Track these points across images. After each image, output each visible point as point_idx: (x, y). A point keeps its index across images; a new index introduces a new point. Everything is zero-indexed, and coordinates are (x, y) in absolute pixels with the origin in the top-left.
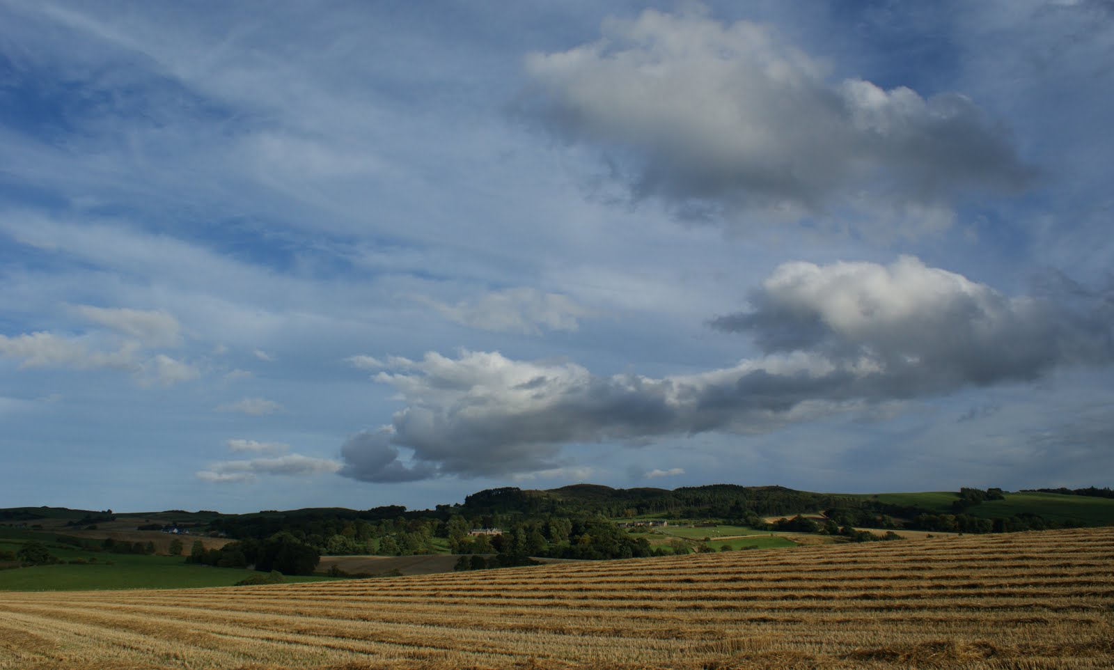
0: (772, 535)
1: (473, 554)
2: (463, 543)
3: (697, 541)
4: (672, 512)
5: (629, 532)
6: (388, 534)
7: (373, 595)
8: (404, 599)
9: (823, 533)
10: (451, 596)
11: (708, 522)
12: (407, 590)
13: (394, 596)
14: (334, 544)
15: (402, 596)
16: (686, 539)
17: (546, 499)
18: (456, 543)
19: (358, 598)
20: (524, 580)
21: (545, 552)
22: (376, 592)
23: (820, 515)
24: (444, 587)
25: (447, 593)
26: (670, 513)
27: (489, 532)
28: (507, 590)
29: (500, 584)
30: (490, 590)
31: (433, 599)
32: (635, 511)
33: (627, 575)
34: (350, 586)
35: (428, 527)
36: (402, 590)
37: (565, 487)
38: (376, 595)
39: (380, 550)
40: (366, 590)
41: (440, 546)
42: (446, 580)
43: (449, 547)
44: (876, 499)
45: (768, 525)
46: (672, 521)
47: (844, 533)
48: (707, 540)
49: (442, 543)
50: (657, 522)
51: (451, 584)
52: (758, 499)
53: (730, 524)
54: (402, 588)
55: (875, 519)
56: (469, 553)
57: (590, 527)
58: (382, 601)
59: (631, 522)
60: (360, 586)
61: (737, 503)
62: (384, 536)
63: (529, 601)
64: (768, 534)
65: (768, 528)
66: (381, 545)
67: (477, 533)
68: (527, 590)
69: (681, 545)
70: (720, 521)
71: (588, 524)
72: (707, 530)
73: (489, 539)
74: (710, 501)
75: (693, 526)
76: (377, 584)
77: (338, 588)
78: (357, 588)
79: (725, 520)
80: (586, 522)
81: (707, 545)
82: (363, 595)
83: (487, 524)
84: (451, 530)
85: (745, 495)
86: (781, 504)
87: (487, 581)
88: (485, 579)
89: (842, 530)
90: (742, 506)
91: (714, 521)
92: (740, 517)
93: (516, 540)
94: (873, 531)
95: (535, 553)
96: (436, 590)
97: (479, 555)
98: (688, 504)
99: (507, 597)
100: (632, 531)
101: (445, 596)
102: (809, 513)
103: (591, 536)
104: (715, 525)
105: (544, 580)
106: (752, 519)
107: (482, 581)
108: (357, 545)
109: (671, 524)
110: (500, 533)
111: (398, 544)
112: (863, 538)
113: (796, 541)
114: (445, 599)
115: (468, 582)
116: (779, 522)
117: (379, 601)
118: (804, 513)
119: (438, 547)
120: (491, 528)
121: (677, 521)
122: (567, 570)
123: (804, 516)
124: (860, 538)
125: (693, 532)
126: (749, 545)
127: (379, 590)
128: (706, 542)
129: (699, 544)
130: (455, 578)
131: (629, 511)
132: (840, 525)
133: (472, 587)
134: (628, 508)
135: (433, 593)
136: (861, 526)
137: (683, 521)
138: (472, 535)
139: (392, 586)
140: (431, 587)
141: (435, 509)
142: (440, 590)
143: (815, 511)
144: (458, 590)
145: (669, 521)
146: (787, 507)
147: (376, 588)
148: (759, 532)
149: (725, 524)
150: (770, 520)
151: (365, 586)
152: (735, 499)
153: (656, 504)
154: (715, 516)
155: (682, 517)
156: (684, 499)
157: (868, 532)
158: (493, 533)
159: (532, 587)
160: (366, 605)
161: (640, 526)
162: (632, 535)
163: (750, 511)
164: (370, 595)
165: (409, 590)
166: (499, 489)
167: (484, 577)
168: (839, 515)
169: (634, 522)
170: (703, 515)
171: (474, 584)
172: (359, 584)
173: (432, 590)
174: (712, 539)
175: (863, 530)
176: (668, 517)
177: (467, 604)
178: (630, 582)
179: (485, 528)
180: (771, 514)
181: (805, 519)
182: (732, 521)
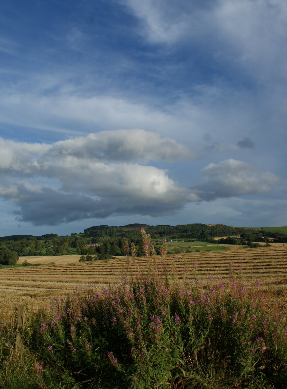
0: (217, 245)
1: (87, 255)
2: (83, 250)
3: (185, 248)
4: (175, 236)
5: (156, 244)
6: (49, 246)
7: (40, 272)
8: (52, 273)
9: (239, 244)
10: (72, 272)
11: (190, 240)
12: (54, 270)
13: (48, 272)
14: (26, 251)
15: (51, 272)
16: (180, 247)
17: (120, 230)
18: (80, 250)
19: (34, 273)
20: (102, 265)
21: (119, 253)
22: (41, 271)
23: (238, 236)
24: (69, 268)
25: (70, 271)
26: (174, 236)
27: (94, 245)
28: (95, 269)
29: (93, 267)
30: (88, 269)
31: (64, 273)
32: (158, 235)
33: (144, 262)
34: (31, 269)
35: (67, 243)
36: (52, 270)
37: (128, 225)
38: (41, 272)
39: (46, 253)
40: (37, 270)
41: (73, 251)
42: (72, 266)
43: (77, 252)
44: (262, 230)
45: (216, 241)
46: (175, 240)
47: (248, 244)
48: (189, 247)
49: (74, 250)
50: (168, 240)
51: (73, 267)
52: (212, 230)
53: (199, 241)
54: (52, 269)
55: (261, 238)
56: (86, 254)
57: (139, 242)
58: (43, 274)
59: (157, 240)
60: (35, 269)
61: (203, 232)
62: (48, 247)
63: (101, 273)
64: (215, 245)
65: (216, 242)
66: (46, 251)
67: (89, 245)
68: (103, 269)
69: (178, 249)
70: (195, 239)
71: (138, 241)
72: (190, 243)
73: (94, 248)
74: (191, 230)
75: (184, 242)
76: (42, 268)
77: (25, 270)
78: (34, 270)
79: (197, 239)
80: (137, 240)
81: (190, 250)
82: (36, 272)
83: (94, 242)
84: (78, 244)
85: (206, 228)
86: (222, 231)
87: (88, 266)
88: (87, 265)
89: (247, 243)
90: (205, 233)
91: (193, 239)
92: (204, 238)
93: (106, 248)
94: (260, 243)
95: (114, 254)
96: (66, 269)
97: (90, 255)
98: (181, 232)
99: (94, 272)
100: (157, 244)
101: (70, 272)
102: (233, 236)
103: (139, 246)
104: (193, 241)
105: (111, 265)
106: (209, 238)
107: (86, 266)
108: (36, 251)
109: (174, 241)
110: (99, 245)
111: (54, 250)
112: (256, 246)
113: (227, 248)
114: (69, 273)
115: (80, 266)
116: (220, 239)
117: (42, 274)
118: (232, 235)
119: (71, 252)
120: (95, 243)
121: (177, 240)
122: (122, 261)
123: (231, 237)
124: (255, 246)
125: (184, 244)
126: (207, 250)
127: (43, 270)
128: (189, 249)
129: (186, 250)
130: (75, 265)
131: (156, 235)
132: (247, 241)
133: (81, 268)
134: (156, 234)
135: (64, 271)
136: (255, 241)
137: (179, 239)
138: (87, 246)
139: (49, 268)
140: (64, 269)
141: (70, 235)
142: (68, 269)
143: (236, 235)
144: (75, 269)
145: (173, 240)
146: (224, 233)
147: (42, 269)
148: (212, 244)
149: (197, 241)
150: (217, 239)
151: (37, 269)
152: (202, 230)
153: (168, 232)
154: (193, 237)
155: (179, 238)
156: (180, 230)
157: (258, 244)
158: (96, 245)
159: (105, 268)
160: (36, 276)
161: (161, 242)
162: (157, 245)
163: (208, 235)
164: (39, 272)
165: (55, 270)
166: (99, 226)
167: (87, 264)
168: (246, 236)
169: (158, 240)
170: (188, 237)
171: (82, 267)
172: (34, 268)
173: (65, 270)
174: (192, 247)
175: (256, 243)
176: (173, 238)
177: (77, 275)
178: (144, 265)
179: (93, 243)
180: (218, 236)
181: (232, 238)
182: (201, 240)
